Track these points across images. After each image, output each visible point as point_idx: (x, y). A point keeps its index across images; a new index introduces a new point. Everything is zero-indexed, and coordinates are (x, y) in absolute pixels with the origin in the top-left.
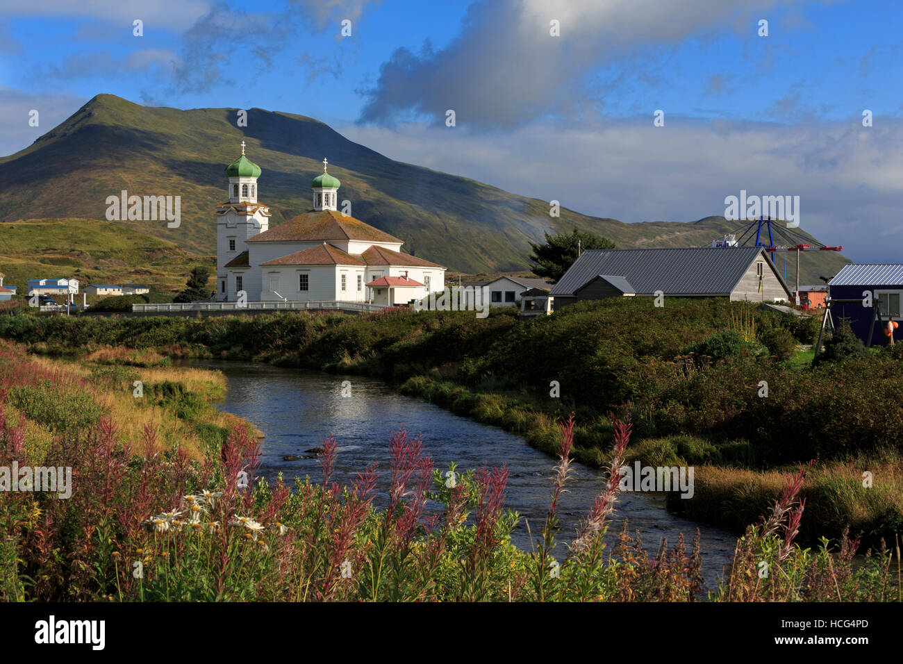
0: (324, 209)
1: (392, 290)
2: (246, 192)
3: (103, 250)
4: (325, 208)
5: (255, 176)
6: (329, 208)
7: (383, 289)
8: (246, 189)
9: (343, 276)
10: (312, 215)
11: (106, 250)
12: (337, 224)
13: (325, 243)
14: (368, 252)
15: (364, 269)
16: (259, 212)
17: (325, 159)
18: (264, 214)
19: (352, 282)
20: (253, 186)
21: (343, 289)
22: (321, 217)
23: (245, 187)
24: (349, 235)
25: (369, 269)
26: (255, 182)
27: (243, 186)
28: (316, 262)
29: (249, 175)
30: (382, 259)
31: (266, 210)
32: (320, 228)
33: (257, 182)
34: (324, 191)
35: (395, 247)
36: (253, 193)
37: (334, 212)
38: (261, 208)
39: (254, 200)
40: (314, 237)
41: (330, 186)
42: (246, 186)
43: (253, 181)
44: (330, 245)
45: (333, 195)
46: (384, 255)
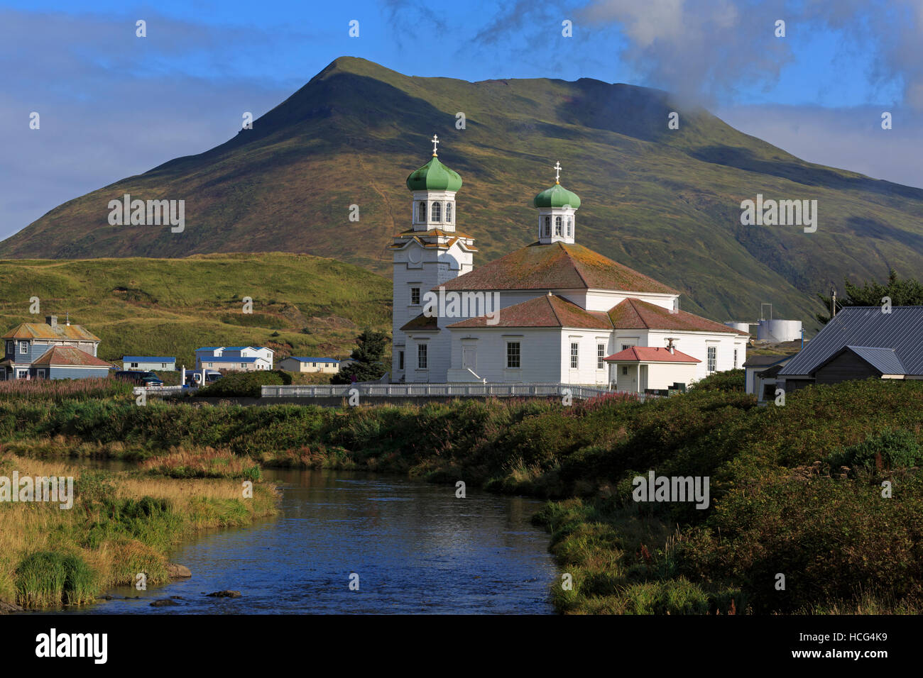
0: (553, 240)
1: (644, 368)
2: (439, 214)
3: (319, 303)
4: (555, 239)
5: (452, 189)
6: (562, 240)
7: (630, 366)
8: (439, 209)
9: (574, 346)
10: (536, 250)
11: (323, 303)
12: (570, 264)
13: (550, 294)
14: (619, 308)
15: (608, 335)
16: (458, 244)
17: (558, 164)
18: (466, 249)
19: (588, 355)
20: (449, 205)
21: (574, 365)
22: (548, 253)
23: (437, 205)
24: (587, 282)
25: (618, 335)
26: (453, 199)
27: (434, 204)
28: (532, 323)
29: (442, 188)
30: (637, 319)
31: (470, 242)
32: (545, 270)
33: (455, 199)
34: (555, 213)
35: (667, 302)
36: (449, 215)
37: (570, 245)
38: (462, 240)
39: (450, 227)
40: (535, 284)
41: (564, 206)
42: (438, 205)
43: (449, 197)
44: (559, 297)
45: (569, 219)
46: (642, 314)
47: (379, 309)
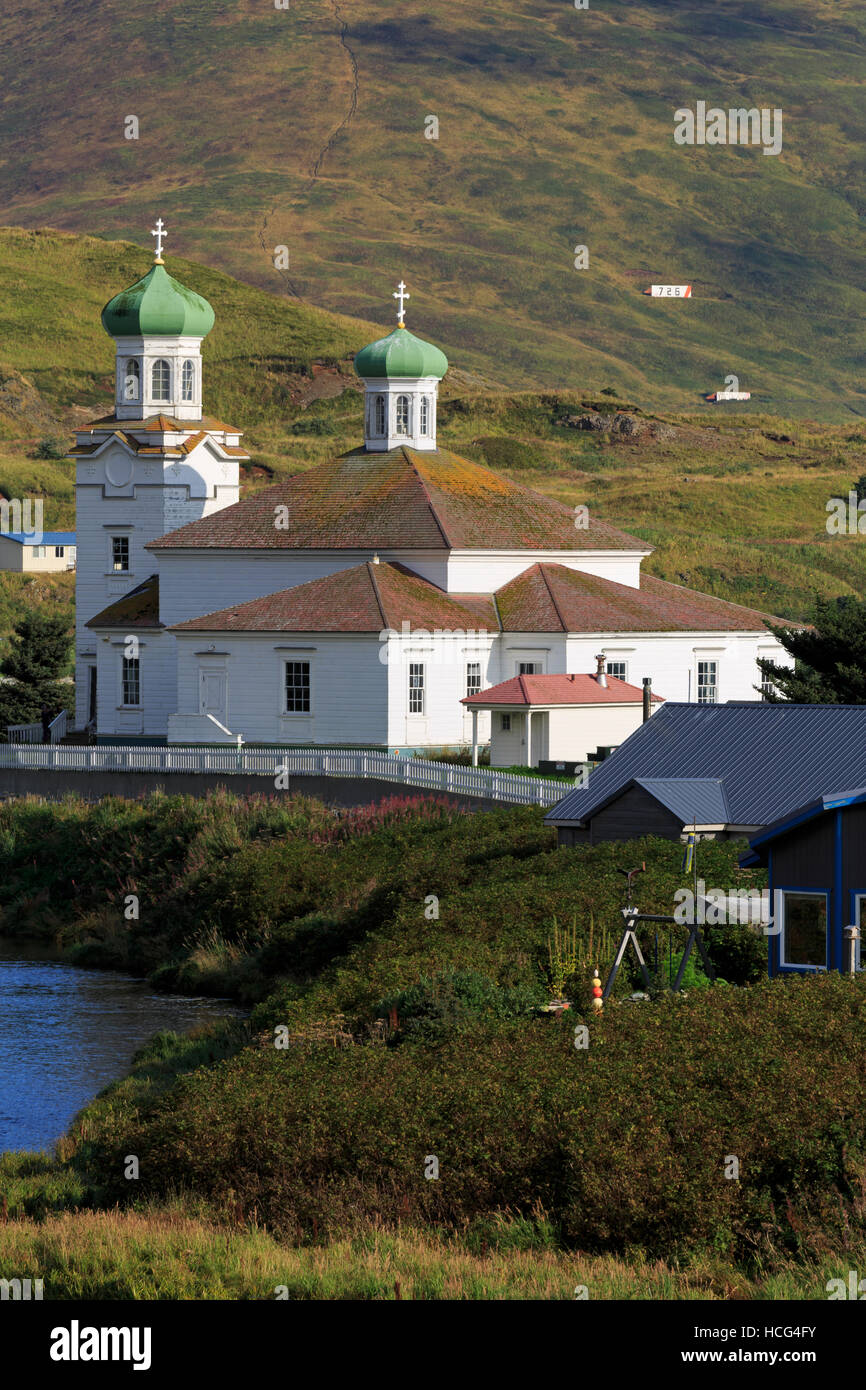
0: (392, 444)
1: (541, 718)
2: (167, 385)
4: (395, 441)
5: (193, 333)
6: (408, 443)
7: (515, 714)
8: (167, 375)
9: (416, 670)
10: (358, 463)
12: (422, 495)
13: (377, 561)
14: (519, 585)
15: (489, 644)
16: (208, 445)
17: (402, 286)
18: (223, 454)
19: (446, 689)
20: (188, 365)
21: (416, 707)
22: (381, 470)
23: (163, 367)
24: (450, 535)
25: (508, 644)
26: (197, 352)
27: (156, 365)
28: (333, 624)
29: (173, 331)
30: (549, 610)
31: (233, 440)
32: (373, 508)
33: (202, 352)
34: (395, 389)
35: (622, 569)
36: (188, 385)
37: (426, 454)
38: (215, 437)
39: (190, 410)
40: (349, 536)
41: (414, 374)
42: (165, 365)
43: (188, 349)
44: (397, 566)
45: (425, 400)
46: (560, 599)
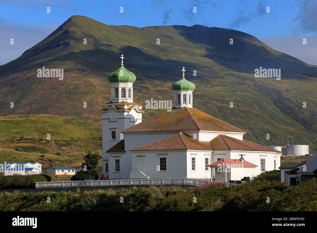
0: (182, 106)
2: (124, 94)
3: (65, 139)
4: (183, 105)
5: (131, 82)
6: (186, 106)
8: (125, 92)
9: (193, 159)
10: (173, 111)
11: (67, 140)
12: (191, 118)
13: (181, 133)
14: (216, 140)
15: (210, 153)
16: (135, 109)
17: (184, 68)
18: (138, 111)
19: (200, 163)
20: (130, 89)
21: (193, 169)
22: (180, 113)
23: (124, 90)
24: (199, 127)
25: (215, 153)
26: (132, 86)
27: (122, 89)
28: (172, 148)
29: (126, 81)
30: (225, 145)
31: (140, 108)
32: (178, 121)
33: (133, 86)
34: (183, 93)
35: (239, 136)
36: (130, 94)
37: (190, 109)
38: (136, 107)
39: (130, 101)
40: (173, 128)
41: (187, 89)
43: (130, 85)
44: (185, 134)
45: (190, 96)
46: (227, 142)
47: (95, 142)
